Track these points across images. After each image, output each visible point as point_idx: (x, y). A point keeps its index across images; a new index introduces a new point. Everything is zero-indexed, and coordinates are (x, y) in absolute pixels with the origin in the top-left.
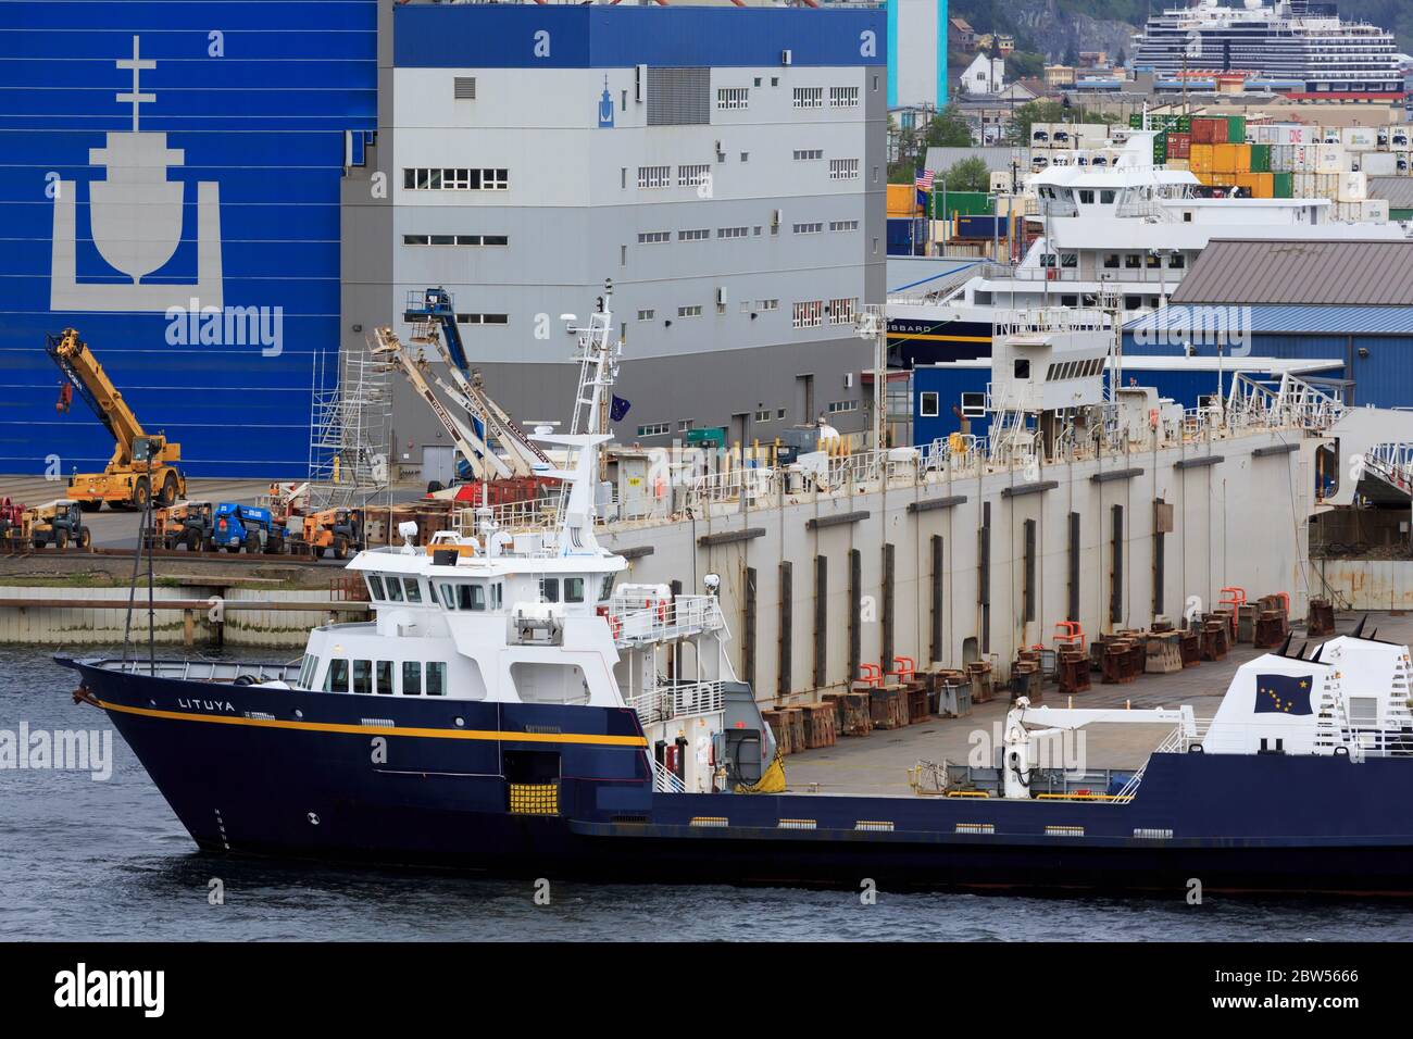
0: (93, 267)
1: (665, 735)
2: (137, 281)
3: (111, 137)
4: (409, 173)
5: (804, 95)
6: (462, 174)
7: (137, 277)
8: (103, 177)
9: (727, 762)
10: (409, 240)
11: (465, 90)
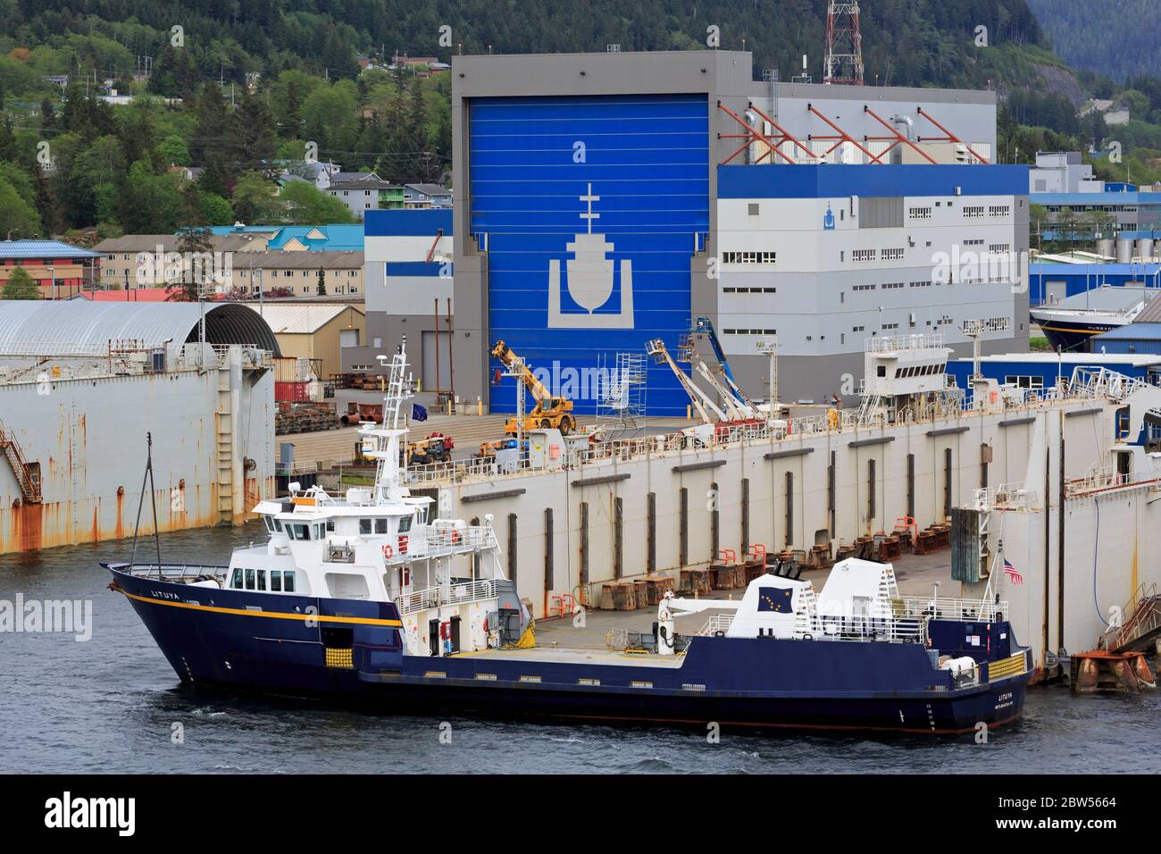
0: (569, 305)
1: (439, 615)
2: (591, 312)
3: (578, 236)
4: (726, 255)
5: (969, 211)
6: (753, 255)
7: (591, 311)
8: (574, 258)
9: (500, 628)
10: (726, 290)
11: (754, 210)
